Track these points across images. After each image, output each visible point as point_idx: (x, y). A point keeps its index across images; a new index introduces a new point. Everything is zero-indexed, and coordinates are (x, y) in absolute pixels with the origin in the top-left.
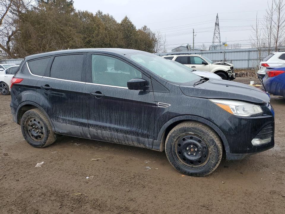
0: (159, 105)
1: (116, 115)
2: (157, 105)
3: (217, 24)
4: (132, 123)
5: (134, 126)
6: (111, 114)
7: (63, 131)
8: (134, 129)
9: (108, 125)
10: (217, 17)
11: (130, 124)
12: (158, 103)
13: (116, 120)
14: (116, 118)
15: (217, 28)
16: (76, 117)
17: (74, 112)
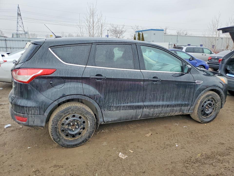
0: (197, 83)
1: (168, 94)
2: (196, 83)
3: (19, 15)
4: (179, 98)
5: (180, 100)
6: (165, 94)
7: (113, 119)
8: (179, 102)
9: (161, 103)
10: (18, 8)
11: (177, 98)
12: (196, 81)
13: (168, 98)
14: (168, 96)
15: (20, 18)
16: (132, 102)
17: (130, 98)
